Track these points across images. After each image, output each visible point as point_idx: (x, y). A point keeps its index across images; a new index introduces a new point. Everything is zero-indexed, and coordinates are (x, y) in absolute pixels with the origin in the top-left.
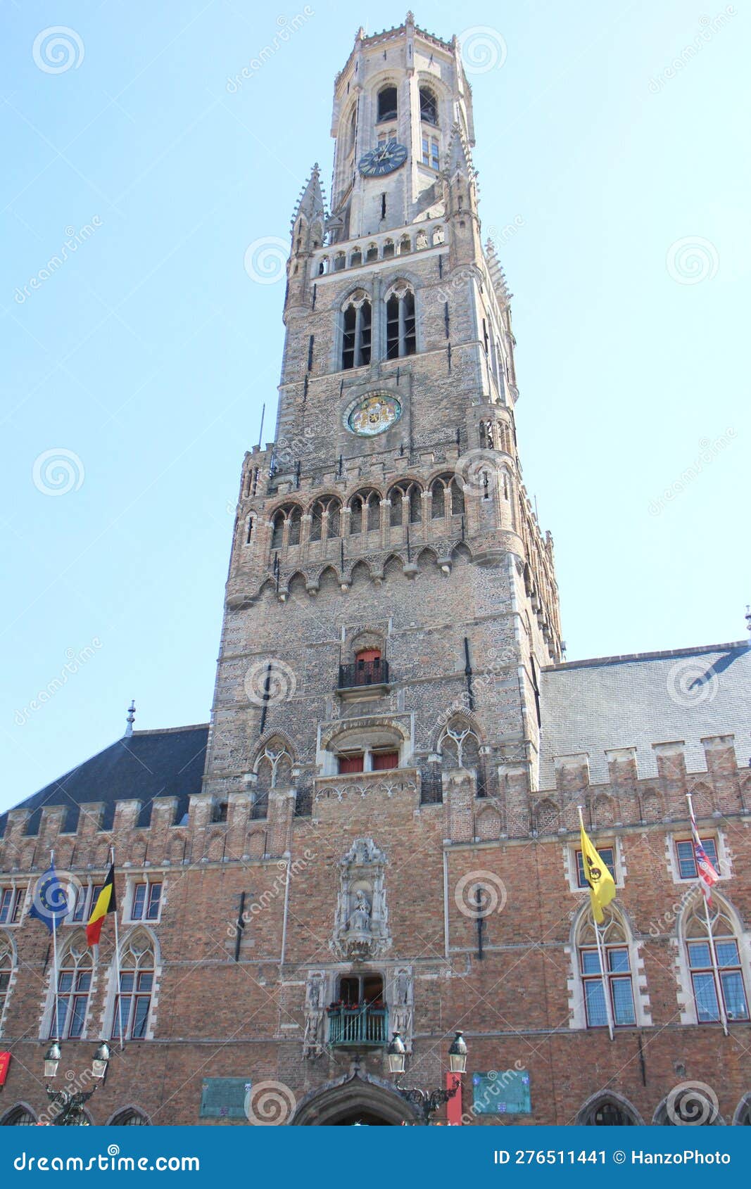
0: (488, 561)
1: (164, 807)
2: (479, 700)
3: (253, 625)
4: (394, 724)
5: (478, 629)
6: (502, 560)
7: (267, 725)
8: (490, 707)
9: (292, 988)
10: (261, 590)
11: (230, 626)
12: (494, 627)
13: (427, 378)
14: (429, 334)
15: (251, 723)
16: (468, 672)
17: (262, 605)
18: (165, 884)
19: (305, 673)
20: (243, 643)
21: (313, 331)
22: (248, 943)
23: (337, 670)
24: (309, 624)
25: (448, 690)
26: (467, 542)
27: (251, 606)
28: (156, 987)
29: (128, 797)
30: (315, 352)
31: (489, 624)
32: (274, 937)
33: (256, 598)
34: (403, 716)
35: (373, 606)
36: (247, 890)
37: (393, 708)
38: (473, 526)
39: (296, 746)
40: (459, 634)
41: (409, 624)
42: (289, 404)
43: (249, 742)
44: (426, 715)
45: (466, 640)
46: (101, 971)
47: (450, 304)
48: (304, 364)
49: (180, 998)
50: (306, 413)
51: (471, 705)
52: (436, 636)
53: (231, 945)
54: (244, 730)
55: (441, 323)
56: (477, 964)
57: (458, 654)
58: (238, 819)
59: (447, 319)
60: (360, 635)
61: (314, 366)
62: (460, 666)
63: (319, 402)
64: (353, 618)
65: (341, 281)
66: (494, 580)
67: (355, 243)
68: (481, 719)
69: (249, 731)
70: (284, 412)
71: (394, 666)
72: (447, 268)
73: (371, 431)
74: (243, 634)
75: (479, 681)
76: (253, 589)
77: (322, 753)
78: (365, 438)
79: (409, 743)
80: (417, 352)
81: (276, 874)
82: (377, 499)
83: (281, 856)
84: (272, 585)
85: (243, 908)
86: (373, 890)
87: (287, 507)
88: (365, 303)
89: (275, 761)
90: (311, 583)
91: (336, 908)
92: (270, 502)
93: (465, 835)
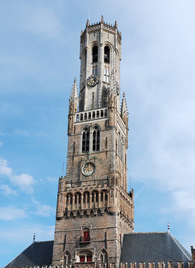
0: (111, 214)
3: (62, 224)
4: (91, 250)
5: (109, 230)
6: (114, 214)
7: (65, 248)
8: (110, 248)
10: (64, 215)
11: (57, 223)
12: (112, 230)
14: (103, 146)
15: (62, 248)
16: (106, 240)
17: (64, 219)
19: (73, 237)
20: (60, 228)
21: (75, 140)
23: (80, 237)
24: (74, 225)
26: (107, 209)
27: (62, 219)
30: (75, 147)
31: (111, 229)
33: (63, 217)
34: (93, 249)
35: (87, 222)
37: (91, 247)
38: (109, 205)
39: (71, 254)
40: (105, 230)
41: (95, 227)
42: (69, 162)
43: (62, 252)
44: (97, 249)
45: (106, 232)
47: (108, 137)
48: (73, 151)
50: (73, 166)
51: (106, 247)
52: (100, 231)
55: (105, 143)
57: (104, 235)
59: (107, 142)
60: (85, 229)
61: (75, 152)
62: (104, 239)
63: (76, 163)
64: (83, 224)
65: (82, 124)
66: (113, 218)
67: (85, 112)
68: (108, 251)
69: (61, 250)
70: (68, 165)
71: (91, 237)
72: (107, 125)
73: (88, 174)
74: (60, 226)
75: (108, 242)
76: (62, 215)
77: (77, 256)
78: (87, 176)
79: (94, 255)
80: (99, 151)
82: (89, 195)
84: (66, 214)
87: (69, 195)
88: (88, 132)
89: (67, 257)
90: (74, 215)
92: (65, 192)
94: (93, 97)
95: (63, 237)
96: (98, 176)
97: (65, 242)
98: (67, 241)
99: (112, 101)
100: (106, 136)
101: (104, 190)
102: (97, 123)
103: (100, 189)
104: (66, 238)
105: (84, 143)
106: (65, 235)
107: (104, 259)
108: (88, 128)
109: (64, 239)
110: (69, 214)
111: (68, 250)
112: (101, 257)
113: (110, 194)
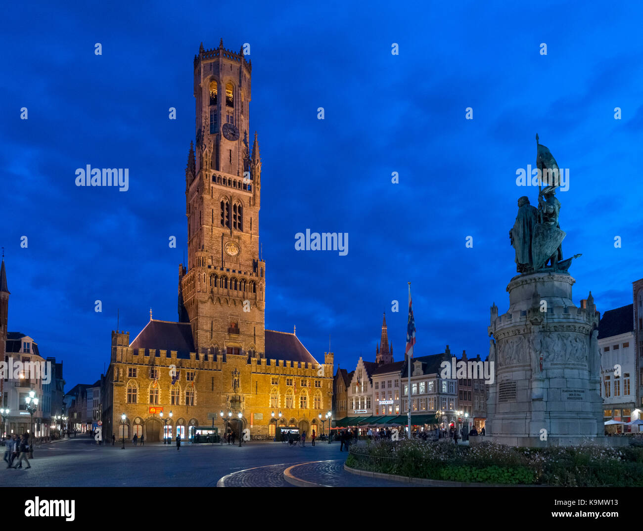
1: (192, 355)
2: (256, 342)
5: (257, 325)
8: (258, 344)
9: (224, 397)
10: (209, 299)
12: (260, 326)
13: (245, 242)
14: (246, 227)
15: (209, 336)
16: (255, 335)
18: (195, 373)
19: (220, 326)
21: (212, 207)
22: (215, 388)
23: (227, 327)
24: (221, 312)
25: (250, 338)
26: (256, 303)
27: (206, 303)
28: (196, 395)
30: (214, 217)
32: (220, 387)
33: (208, 301)
34: (242, 342)
35: (236, 312)
37: (240, 340)
38: (258, 298)
39: (219, 344)
41: (243, 320)
43: (209, 341)
44: (246, 343)
46: (182, 391)
47: (252, 218)
48: (211, 220)
49: (201, 398)
52: (248, 325)
53: (211, 388)
54: (207, 337)
55: (249, 224)
56: (255, 395)
57: (253, 330)
58: (210, 360)
59: (251, 223)
60: (233, 319)
61: (214, 222)
62: (253, 334)
64: (231, 314)
65: (221, 190)
67: (223, 174)
68: (256, 347)
69: (208, 338)
71: (240, 329)
72: (252, 203)
73: (232, 254)
74: (204, 311)
75: (256, 338)
76: (207, 298)
77: (225, 348)
78: (231, 256)
79: (243, 349)
80: (242, 231)
81: (220, 374)
82: (236, 281)
83: (220, 370)
84: (212, 298)
85: (213, 380)
86: (238, 380)
87: (214, 274)
88: (227, 202)
89: (214, 347)
90: (222, 302)
91: (232, 382)
92: (209, 270)
93: (255, 371)
94: (230, 156)
95: (209, 326)
96: (243, 261)
97: (212, 330)
98: (214, 330)
100: (251, 216)
101: (252, 281)
102: (240, 195)
103: (248, 277)
104: (212, 325)
105: (222, 215)
106: (211, 322)
107: (252, 354)
108: (229, 197)
109: (211, 327)
110: (215, 299)
111: (216, 339)
112: (250, 352)
113: (259, 286)
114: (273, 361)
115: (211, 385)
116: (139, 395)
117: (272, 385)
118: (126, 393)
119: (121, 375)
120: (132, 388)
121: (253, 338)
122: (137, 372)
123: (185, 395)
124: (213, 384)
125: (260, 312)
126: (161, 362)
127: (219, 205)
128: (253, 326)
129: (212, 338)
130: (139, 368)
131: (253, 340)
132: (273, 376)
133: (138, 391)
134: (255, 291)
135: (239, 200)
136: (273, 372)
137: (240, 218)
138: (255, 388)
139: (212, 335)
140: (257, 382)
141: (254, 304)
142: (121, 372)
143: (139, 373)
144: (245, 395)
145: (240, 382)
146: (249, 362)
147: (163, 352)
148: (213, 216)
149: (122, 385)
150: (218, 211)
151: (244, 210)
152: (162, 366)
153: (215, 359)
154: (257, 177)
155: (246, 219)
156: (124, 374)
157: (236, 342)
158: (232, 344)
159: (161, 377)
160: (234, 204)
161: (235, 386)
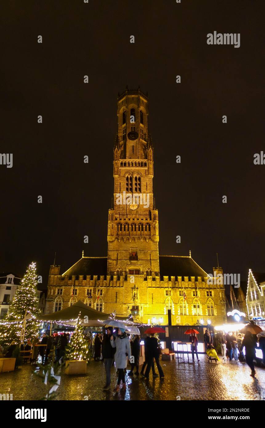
1: (102, 277)
2: (152, 265)
3: (114, 245)
5: (152, 252)
7: (118, 264)
8: (154, 266)
9: (125, 307)
10: (115, 239)
11: (110, 245)
12: (155, 253)
14: (143, 189)
15: (115, 263)
16: (150, 259)
17: (116, 241)
18: (103, 290)
19: (124, 256)
21: (120, 181)
22: (118, 300)
23: (129, 256)
24: (124, 247)
25: (147, 262)
26: (151, 237)
27: (113, 242)
28: (103, 306)
29: (96, 275)
32: (122, 299)
33: (114, 240)
34: (140, 265)
35: (135, 246)
36: (117, 292)
38: (152, 234)
39: (123, 268)
41: (141, 250)
43: (115, 267)
44: (144, 266)
46: (93, 303)
48: (119, 190)
49: (107, 308)
52: (145, 253)
53: (115, 300)
55: (146, 187)
56: (151, 305)
57: (149, 256)
58: (115, 280)
60: (133, 251)
61: (121, 190)
62: (149, 259)
64: (131, 247)
65: (126, 169)
66: (155, 244)
67: (128, 160)
69: (115, 265)
71: (138, 256)
72: (147, 173)
73: (133, 209)
74: (112, 247)
75: (152, 261)
76: (114, 239)
77: (127, 270)
78: (132, 210)
79: (141, 270)
80: (141, 192)
81: (122, 289)
82: (135, 225)
83: (122, 287)
84: (117, 238)
85: (117, 294)
86: (137, 293)
87: (119, 223)
88: (131, 176)
89: (119, 270)
90: (125, 240)
91: (131, 295)
92: (116, 221)
93: (151, 286)
94: (133, 149)
95: (116, 256)
96: (141, 212)
97: (117, 259)
98: (119, 259)
99: (151, 156)
100: (146, 182)
101: (148, 223)
102: (138, 170)
103: (144, 222)
104: (118, 256)
105: (127, 184)
106: (117, 254)
107: (149, 273)
108: (131, 173)
109: (117, 257)
110: (120, 238)
111: (120, 265)
112: (147, 272)
113: (152, 226)
114: (166, 277)
115: (115, 298)
116: (62, 307)
117: (165, 296)
118: (54, 306)
119: (52, 294)
120: (59, 303)
121: (149, 262)
122: (63, 291)
123: (95, 306)
124: (116, 297)
125: (154, 243)
126: (79, 284)
127: (125, 179)
128: (149, 253)
129: (117, 265)
130: (64, 289)
131: (150, 264)
132: (167, 289)
133: (62, 304)
134: (150, 230)
135: (138, 174)
136: (166, 285)
137: (140, 184)
138: (152, 299)
139: (117, 263)
140: (152, 294)
141: (149, 239)
142: (52, 292)
143: (64, 291)
144: (142, 305)
145: (138, 295)
146: (146, 279)
147: (81, 277)
148: (120, 187)
149: (52, 301)
150: (124, 183)
151: (142, 179)
152: (79, 286)
153: (119, 279)
154: (150, 156)
155: (143, 183)
156: (54, 293)
157: (136, 266)
158: (132, 267)
159: (79, 294)
160: (135, 177)
161: (134, 299)
